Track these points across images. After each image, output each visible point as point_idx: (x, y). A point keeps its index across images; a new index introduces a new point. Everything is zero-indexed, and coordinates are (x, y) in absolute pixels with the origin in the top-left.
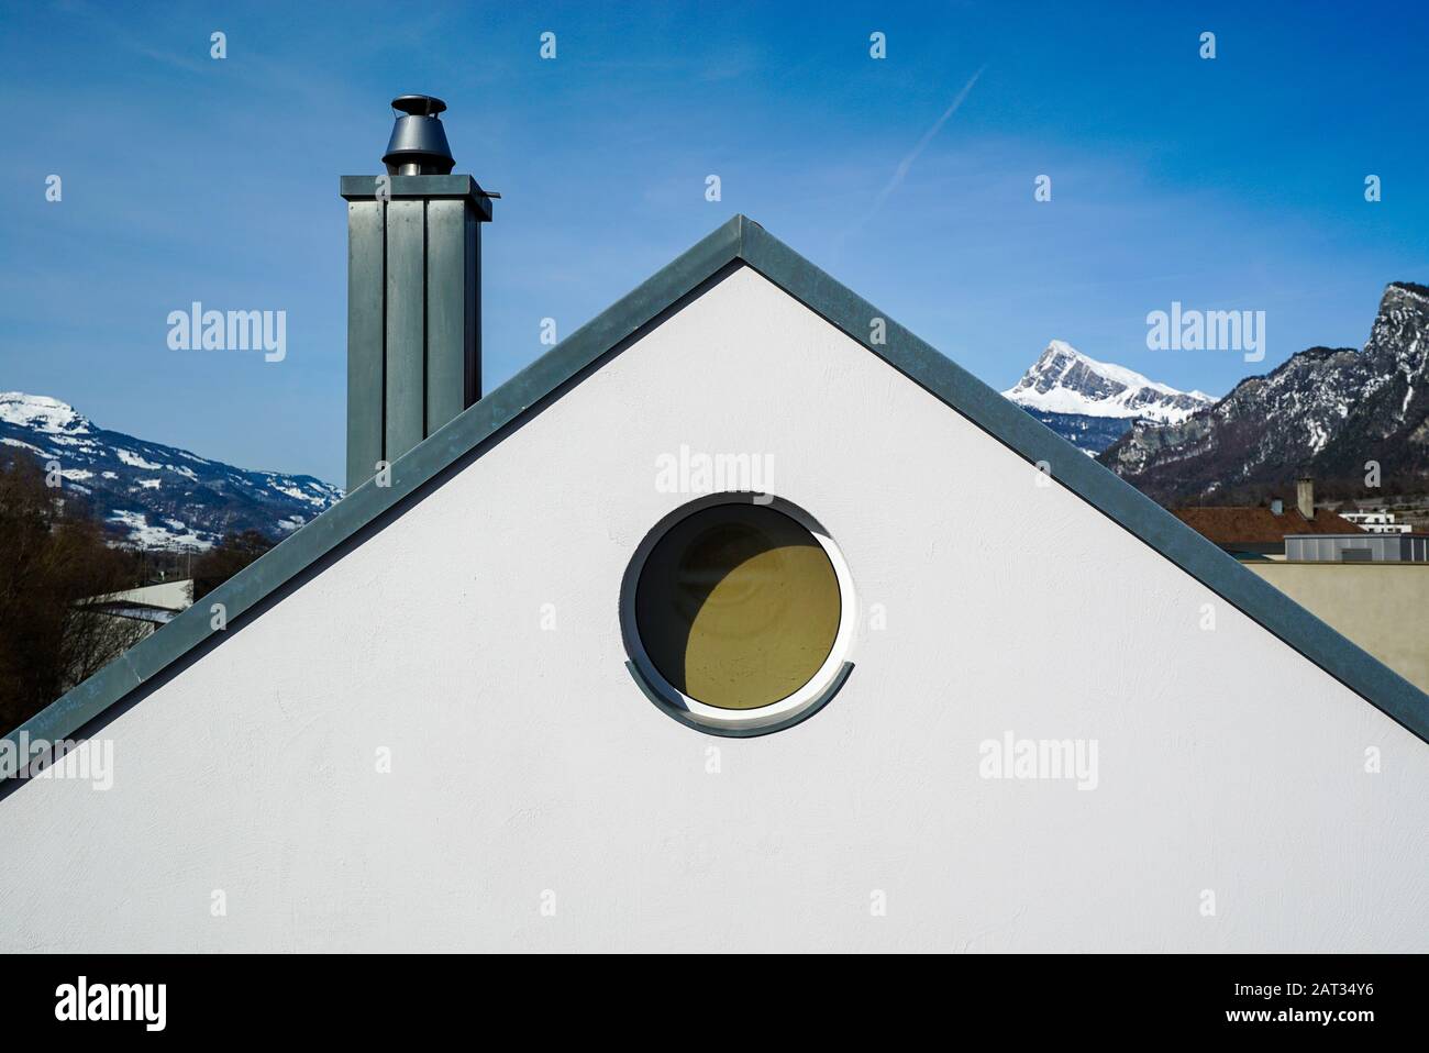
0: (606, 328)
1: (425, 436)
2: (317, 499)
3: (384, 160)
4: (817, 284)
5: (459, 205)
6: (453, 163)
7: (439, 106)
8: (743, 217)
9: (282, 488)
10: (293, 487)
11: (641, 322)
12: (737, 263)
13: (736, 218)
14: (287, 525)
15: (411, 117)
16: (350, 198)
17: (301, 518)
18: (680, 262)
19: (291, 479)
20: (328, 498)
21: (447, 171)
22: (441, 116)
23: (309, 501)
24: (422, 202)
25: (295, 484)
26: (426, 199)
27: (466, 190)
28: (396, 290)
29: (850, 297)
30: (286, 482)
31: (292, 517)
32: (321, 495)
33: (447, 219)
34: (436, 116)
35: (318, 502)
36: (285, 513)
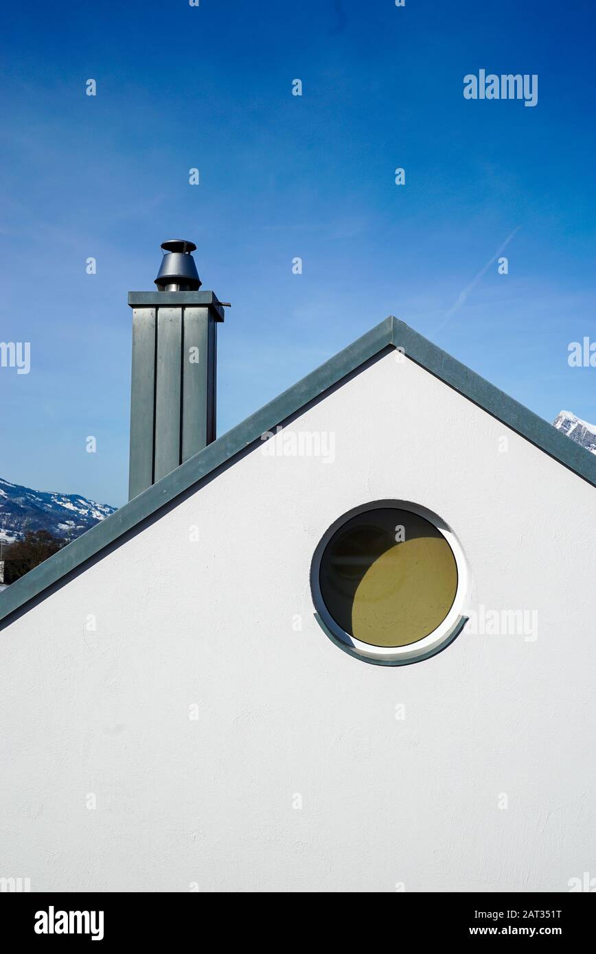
0: (303, 391)
1: (181, 463)
2: (83, 510)
3: (156, 282)
4: (443, 362)
5: (205, 310)
6: (200, 284)
7: (192, 247)
8: (394, 317)
9: (60, 503)
10: (67, 502)
11: (326, 387)
12: (391, 348)
13: (390, 318)
14: (64, 527)
15: (174, 254)
16: (133, 306)
17: (73, 522)
18: (352, 347)
19: (66, 497)
20: (90, 509)
21: (197, 289)
22: (192, 253)
23: (78, 511)
24: (180, 309)
25: (69, 500)
26: (184, 306)
27: (210, 301)
28: (163, 367)
29: (465, 370)
30: (63, 499)
31: (67, 522)
32: (86, 508)
33: (197, 320)
34: (189, 253)
35: (83, 512)
36: (63, 519)
